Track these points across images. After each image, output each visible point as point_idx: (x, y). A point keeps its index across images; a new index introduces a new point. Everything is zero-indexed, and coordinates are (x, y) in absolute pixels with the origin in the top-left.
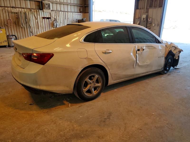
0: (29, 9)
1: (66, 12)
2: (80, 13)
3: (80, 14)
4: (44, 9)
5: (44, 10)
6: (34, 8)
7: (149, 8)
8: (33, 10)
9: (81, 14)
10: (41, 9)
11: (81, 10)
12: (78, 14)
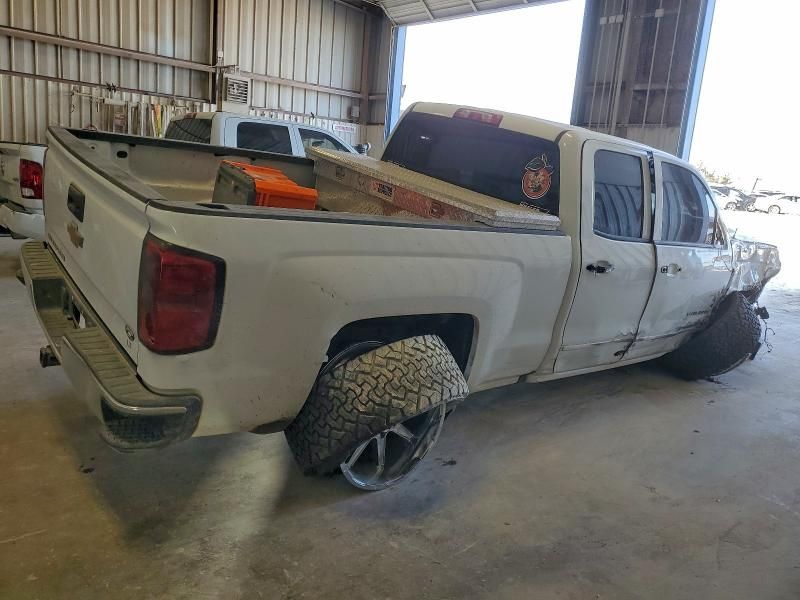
0: (166, 96)
1: (300, 115)
2: (351, 122)
3: (349, 125)
4: (226, 100)
5: (224, 103)
6: (186, 93)
7: (626, 125)
8: (180, 103)
9: (354, 126)
10: (210, 98)
11: (356, 113)
12: (343, 124)
